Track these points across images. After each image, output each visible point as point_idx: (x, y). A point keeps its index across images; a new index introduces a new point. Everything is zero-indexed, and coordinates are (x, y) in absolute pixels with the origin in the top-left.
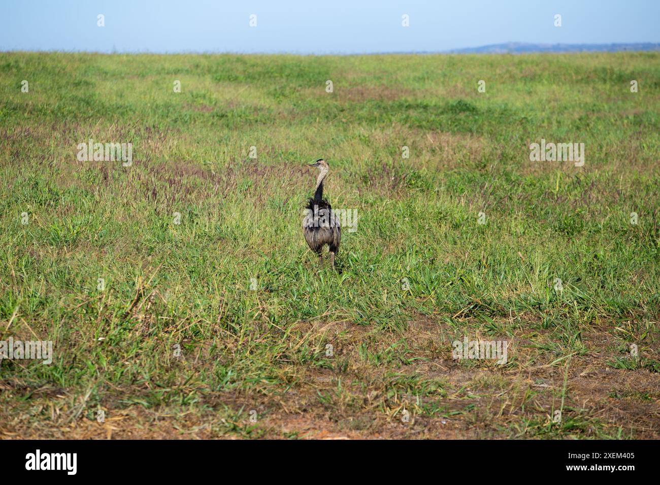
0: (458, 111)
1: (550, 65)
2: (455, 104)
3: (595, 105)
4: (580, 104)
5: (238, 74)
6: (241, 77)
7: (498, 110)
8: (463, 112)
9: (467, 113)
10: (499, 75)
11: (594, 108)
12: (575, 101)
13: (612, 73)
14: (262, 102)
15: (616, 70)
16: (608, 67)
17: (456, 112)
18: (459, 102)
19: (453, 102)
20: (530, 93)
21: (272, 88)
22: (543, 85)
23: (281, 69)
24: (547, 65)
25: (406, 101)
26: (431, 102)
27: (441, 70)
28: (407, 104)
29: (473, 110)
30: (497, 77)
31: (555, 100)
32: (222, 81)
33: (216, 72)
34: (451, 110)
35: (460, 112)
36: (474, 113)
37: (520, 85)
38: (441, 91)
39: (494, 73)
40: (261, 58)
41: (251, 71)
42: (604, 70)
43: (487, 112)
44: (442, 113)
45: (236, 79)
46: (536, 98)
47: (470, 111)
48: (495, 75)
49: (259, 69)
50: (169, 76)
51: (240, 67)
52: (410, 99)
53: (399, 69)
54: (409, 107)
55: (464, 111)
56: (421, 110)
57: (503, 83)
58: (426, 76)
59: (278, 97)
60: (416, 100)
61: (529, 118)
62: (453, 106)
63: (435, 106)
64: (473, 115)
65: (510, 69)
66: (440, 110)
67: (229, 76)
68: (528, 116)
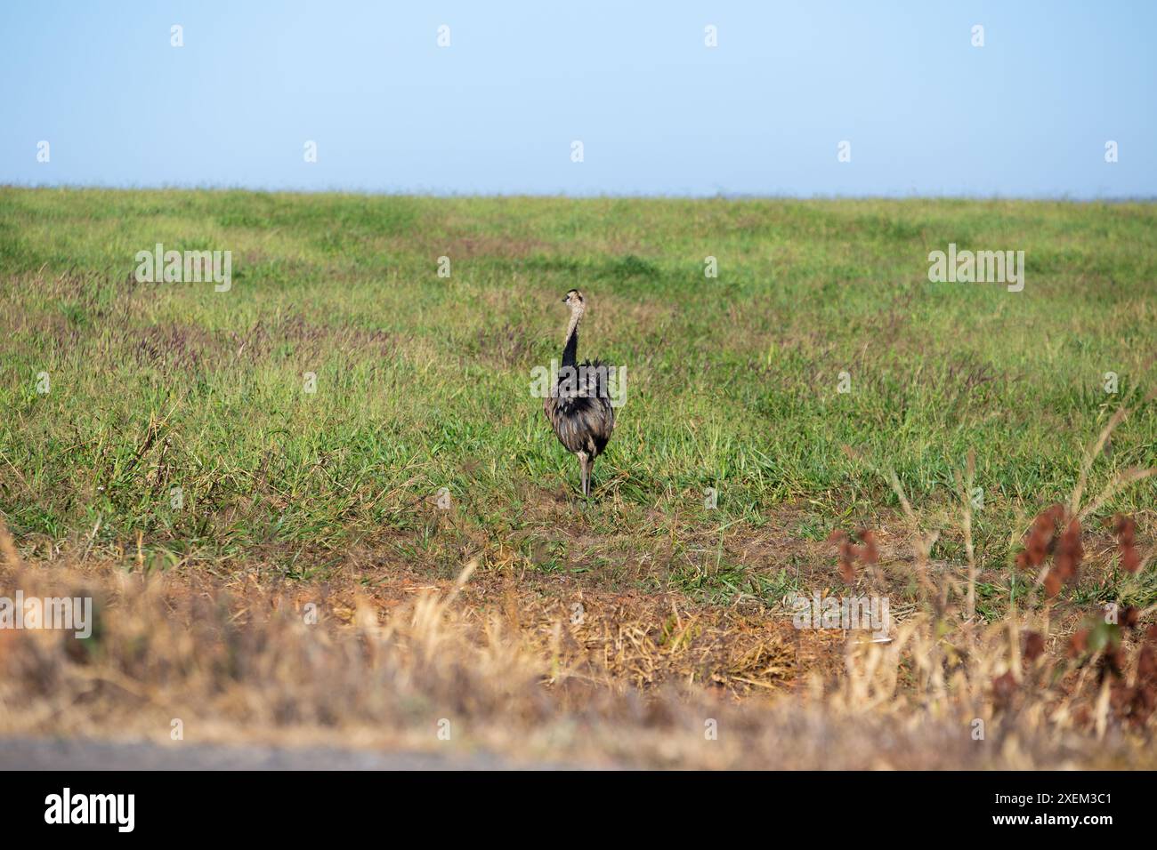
0: (626, 275)
1: (787, 213)
2: (622, 263)
3: (851, 270)
4: (828, 267)
5: (259, 217)
6: (265, 222)
7: (692, 273)
8: (634, 275)
9: (642, 277)
10: (700, 224)
11: (851, 274)
12: (821, 262)
13: (888, 224)
14: (302, 256)
15: (894, 220)
16: (881, 215)
17: (623, 275)
18: (629, 260)
19: (619, 259)
20: (747, 251)
21: (319, 236)
22: (772, 239)
23: (334, 211)
24: (782, 211)
25: (543, 258)
26: (584, 260)
27: (604, 215)
28: (543, 263)
29: (652, 273)
30: (696, 227)
31: (788, 262)
32: (233, 227)
33: (222, 213)
34: (616, 272)
35: (630, 275)
36: (653, 276)
37: (733, 240)
38: (601, 244)
39: (691, 221)
40: (298, 194)
41: (281, 212)
42: (875, 221)
43: (674, 275)
44: (601, 276)
45: (257, 223)
46: (756, 258)
47: (647, 273)
48: (693, 224)
49: (295, 211)
50: (142, 219)
51: (264, 207)
52: (549, 255)
53: (532, 216)
54: (547, 267)
55: (637, 273)
56: (567, 271)
57: (706, 236)
58: (577, 225)
59: (329, 250)
60: (559, 257)
61: (742, 286)
62: (619, 266)
63: (590, 266)
64: (652, 280)
65: (719, 215)
66: (597, 273)
67: (244, 220)
68: (739, 281)
